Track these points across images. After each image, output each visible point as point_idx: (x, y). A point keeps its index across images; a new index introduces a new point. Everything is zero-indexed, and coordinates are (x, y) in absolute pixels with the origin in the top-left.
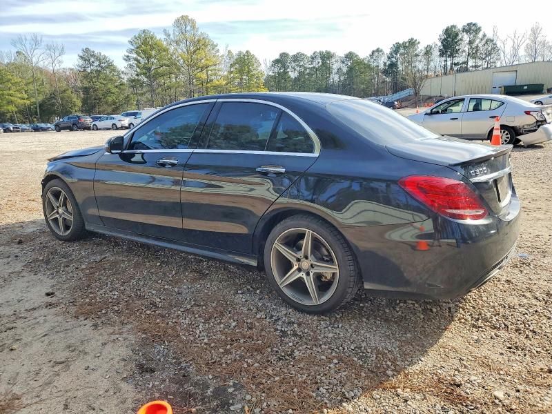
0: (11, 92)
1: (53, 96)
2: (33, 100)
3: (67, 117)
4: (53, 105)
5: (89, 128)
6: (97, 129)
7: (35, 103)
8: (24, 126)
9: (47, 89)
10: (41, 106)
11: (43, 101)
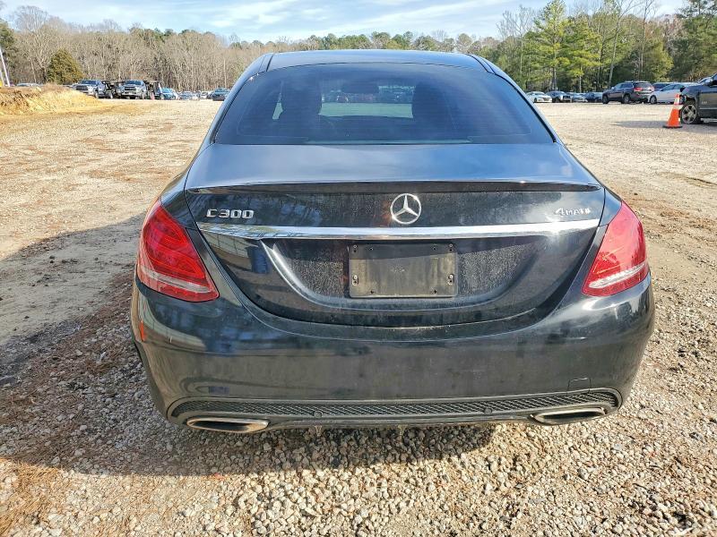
0: (583, 52)
1: (635, 55)
2: (608, 61)
3: (620, 85)
4: (632, 67)
5: (645, 101)
6: (656, 103)
7: (609, 65)
8: (578, 95)
9: (630, 45)
10: (616, 68)
11: (621, 62)
